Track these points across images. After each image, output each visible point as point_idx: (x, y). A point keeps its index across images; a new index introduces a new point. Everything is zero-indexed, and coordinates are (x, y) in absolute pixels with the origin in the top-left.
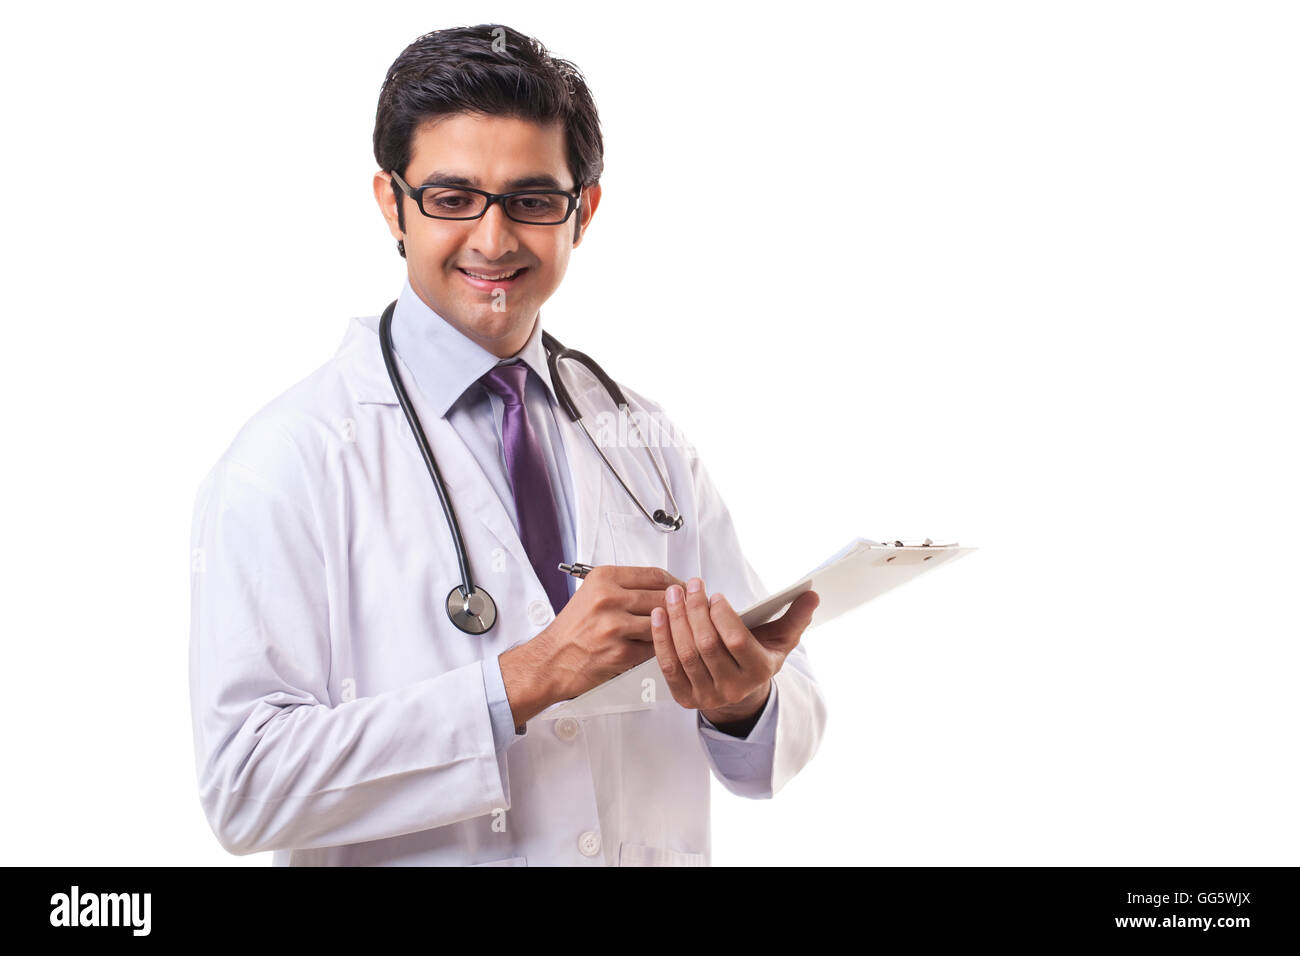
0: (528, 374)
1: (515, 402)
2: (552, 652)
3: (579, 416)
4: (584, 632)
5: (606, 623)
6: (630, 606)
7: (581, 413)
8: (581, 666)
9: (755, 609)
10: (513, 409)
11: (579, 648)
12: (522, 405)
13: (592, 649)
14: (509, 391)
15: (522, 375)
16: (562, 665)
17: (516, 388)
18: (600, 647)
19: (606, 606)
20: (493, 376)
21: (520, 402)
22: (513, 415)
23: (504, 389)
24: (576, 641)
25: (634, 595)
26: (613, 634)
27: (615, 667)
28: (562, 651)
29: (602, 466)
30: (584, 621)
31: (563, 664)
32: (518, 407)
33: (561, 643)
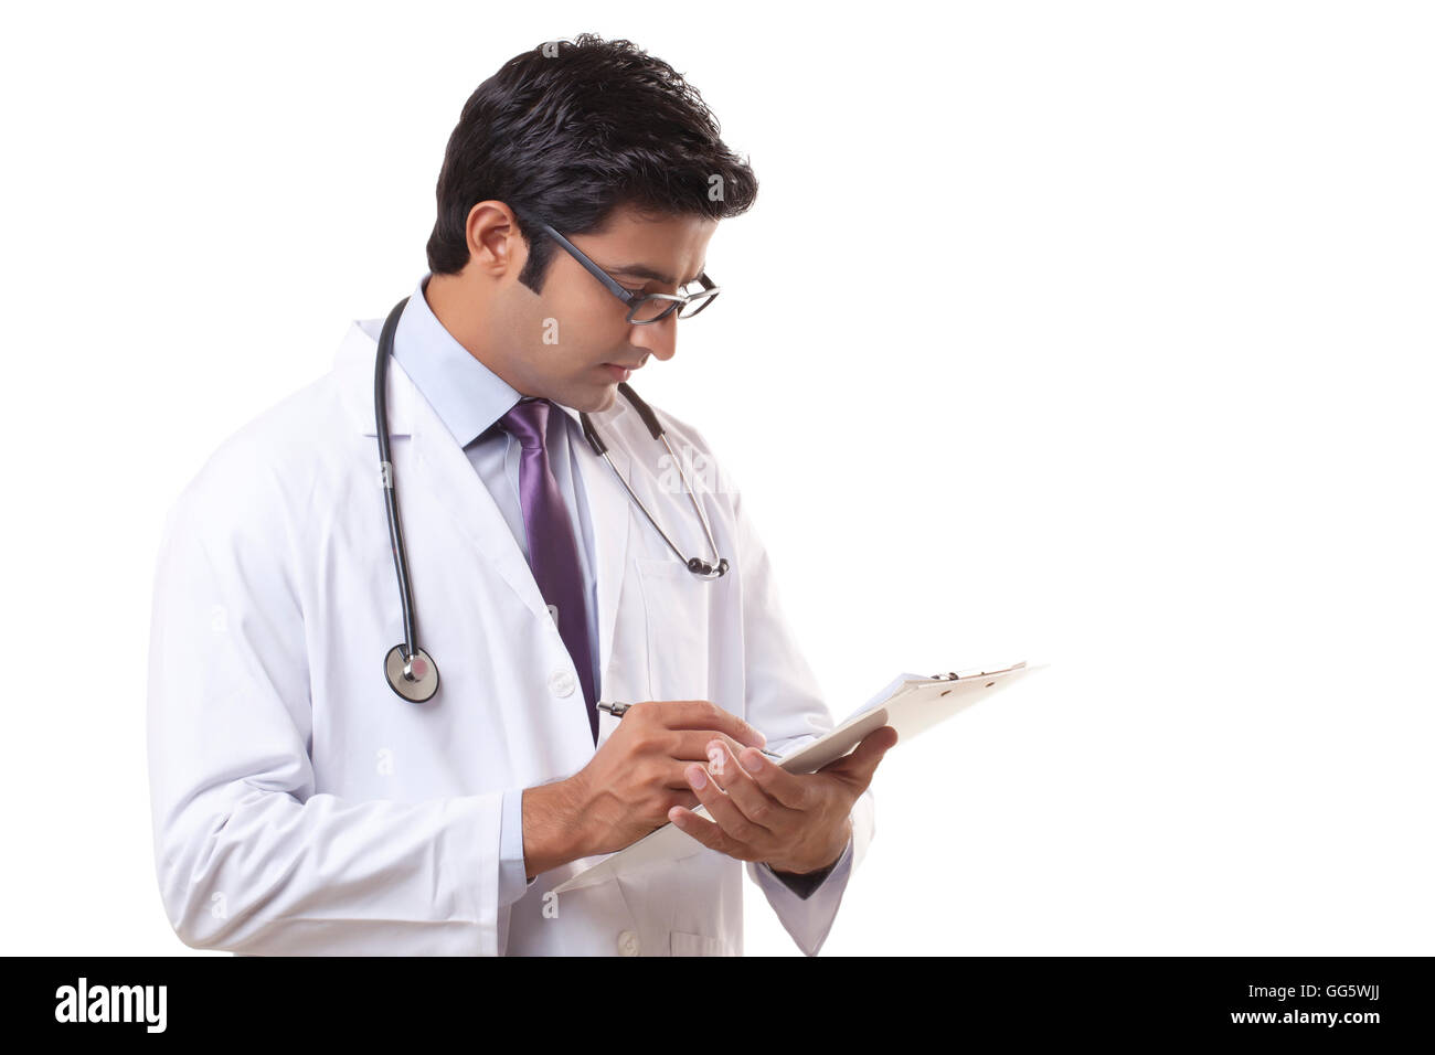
0: (550, 411)
1: (536, 445)
2: (586, 799)
3: (605, 449)
4: (621, 780)
5: (645, 771)
6: (673, 749)
7: (607, 445)
8: (617, 818)
9: (808, 752)
10: (533, 453)
11: (615, 798)
12: (543, 449)
13: (630, 799)
14: (530, 431)
15: (544, 414)
16: (598, 817)
17: (537, 427)
18: (638, 798)
19: (646, 751)
20: (513, 416)
21: (541, 446)
22: (531, 460)
23: (524, 430)
24: (612, 790)
25: (677, 736)
26: (653, 783)
27: (655, 820)
28: (596, 800)
29: (630, 504)
30: (620, 767)
31: (598, 815)
32: (538, 451)
33: (595, 789)
